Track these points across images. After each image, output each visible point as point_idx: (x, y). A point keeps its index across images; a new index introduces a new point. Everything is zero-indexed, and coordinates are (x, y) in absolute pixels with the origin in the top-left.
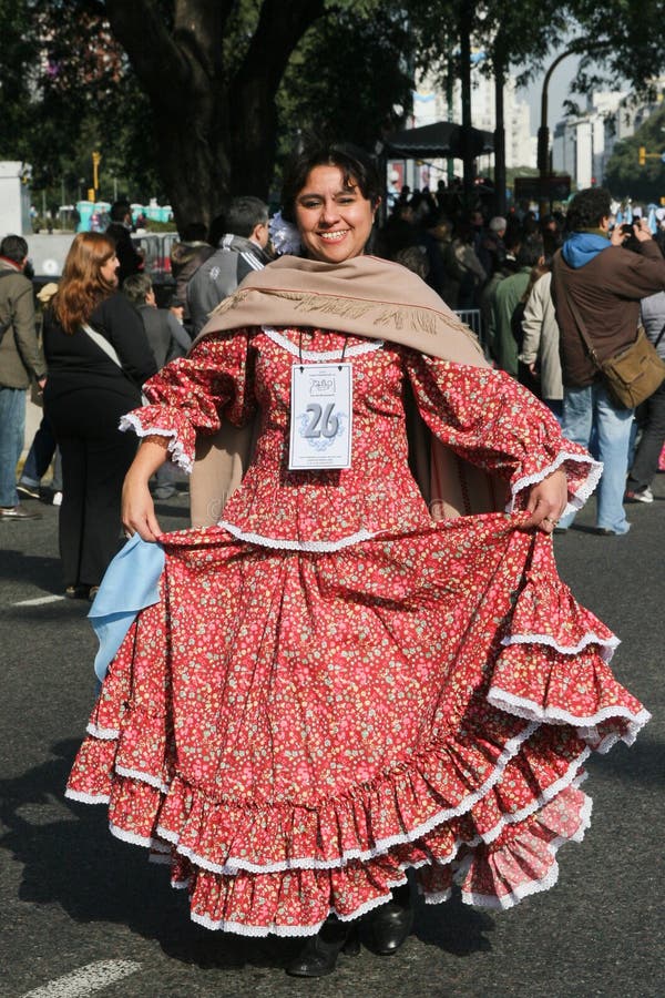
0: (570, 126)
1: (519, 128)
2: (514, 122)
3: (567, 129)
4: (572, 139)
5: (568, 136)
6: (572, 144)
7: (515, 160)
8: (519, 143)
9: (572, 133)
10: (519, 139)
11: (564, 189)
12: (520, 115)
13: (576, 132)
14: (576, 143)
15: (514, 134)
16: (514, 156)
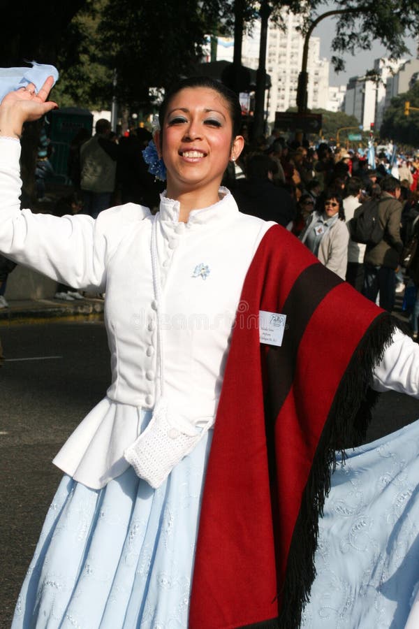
0: (361, 81)
1: (320, 79)
2: (317, 74)
3: (358, 83)
4: (361, 91)
5: (358, 89)
6: (361, 95)
7: (315, 104)
8: (319, 90)
9: (361, 87)
10: (320, 87)
11: (316, 124)
12: (321, 69)
13: (364, 86)
14: (364, 94)
15: (316, 83)
16: (315, 100)
